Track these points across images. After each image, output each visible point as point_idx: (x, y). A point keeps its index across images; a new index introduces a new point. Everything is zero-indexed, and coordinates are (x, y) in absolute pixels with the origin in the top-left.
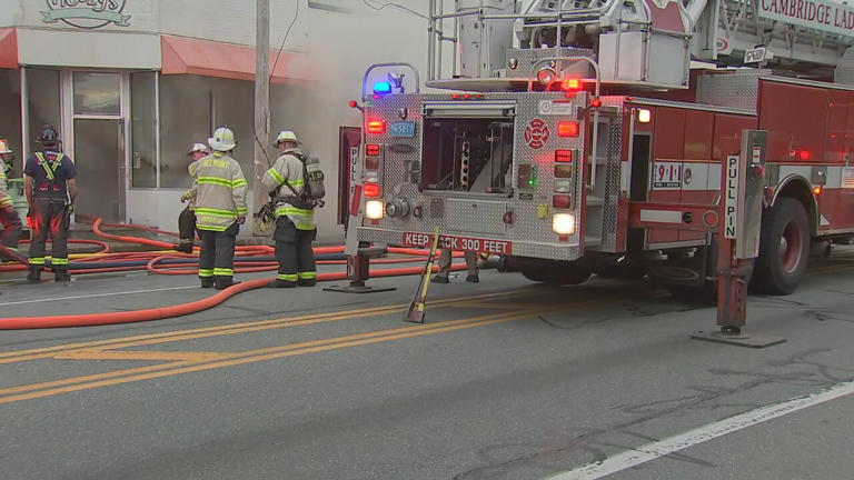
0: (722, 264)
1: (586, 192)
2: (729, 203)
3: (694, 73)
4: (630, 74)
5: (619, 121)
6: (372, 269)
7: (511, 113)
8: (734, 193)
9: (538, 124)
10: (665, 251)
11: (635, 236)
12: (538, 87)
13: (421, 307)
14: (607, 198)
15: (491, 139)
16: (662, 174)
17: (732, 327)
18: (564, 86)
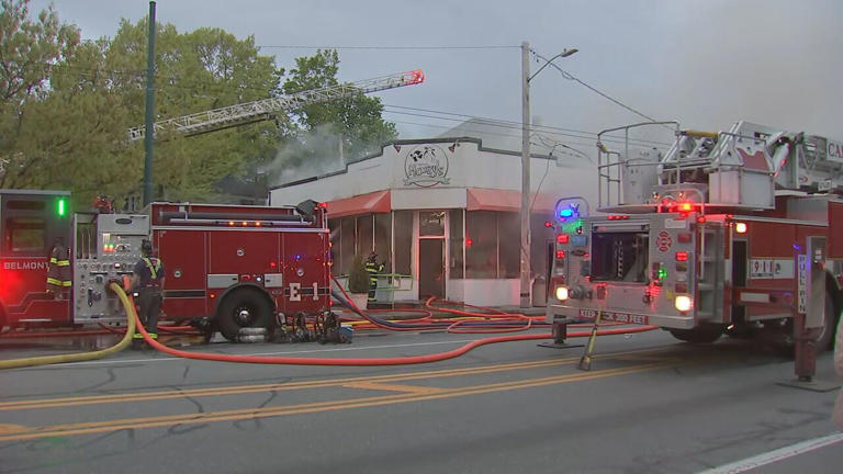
0: (797, 332)
1: (697, 281)
2: (800, 288)
3: (778, 198)
4: (731, 199)
5: (723, 231)
6: (569, 331)
7: (647, 228)
8: (804, 281)
9: (664, 234)
10: (761, 322)
11: (739, 311)
12: (664, 210)
13: (588, 360)
14: (716, 285)
15: (636, 246)
16: (757, 268)
17: (805, 375)
18: (680, 209)
